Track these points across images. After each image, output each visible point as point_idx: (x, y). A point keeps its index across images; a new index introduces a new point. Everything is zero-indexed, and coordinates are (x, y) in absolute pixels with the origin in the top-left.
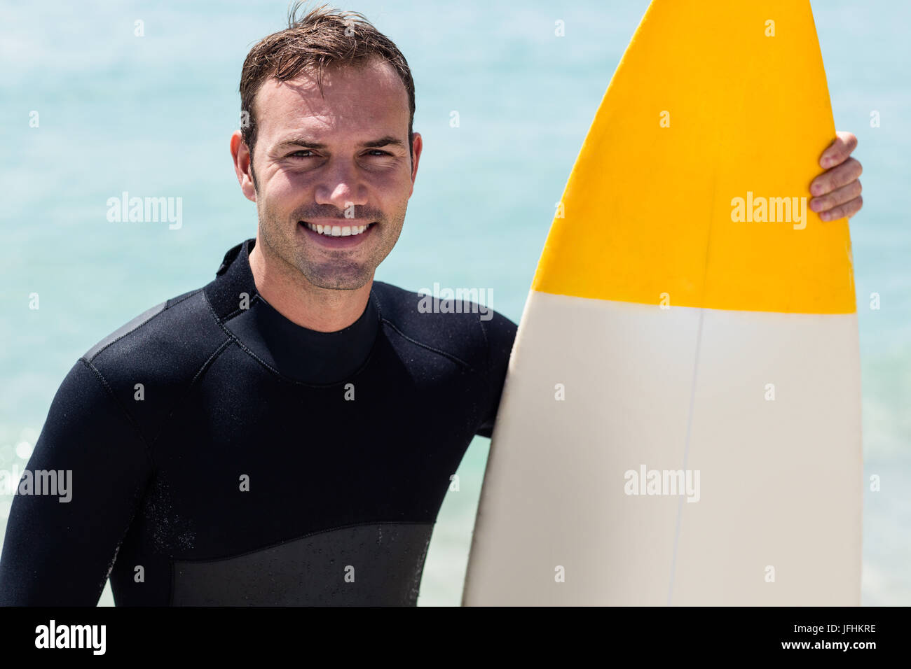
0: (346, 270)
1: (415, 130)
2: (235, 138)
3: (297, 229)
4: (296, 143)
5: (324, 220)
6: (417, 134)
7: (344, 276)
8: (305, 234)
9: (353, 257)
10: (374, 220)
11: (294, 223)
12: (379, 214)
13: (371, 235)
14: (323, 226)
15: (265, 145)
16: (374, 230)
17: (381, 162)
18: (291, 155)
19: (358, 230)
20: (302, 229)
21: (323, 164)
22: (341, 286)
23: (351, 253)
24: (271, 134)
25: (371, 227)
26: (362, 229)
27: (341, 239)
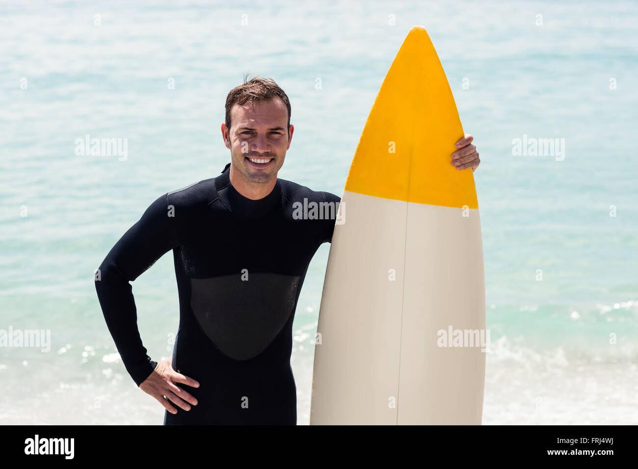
0: (262, 176)
1: (290, 124)
2: (223, 125)
3: (245, 160)
4: (245, 128)
5: (254, 157)
6: (292, 125)
7: (261, 178)
8: (248, 162)
9: (265, 171)
10: (273, 157)
11: (243, 158)
12: (275, 155)
13: (272, 163)
14: (254, 159)
15: (234, 129)
16: (273, 161)
17: (276, 136)
18: (243, 133)
19: (267, 161)
20: (246, 159)
21: (255, 136)
22: (260, 182)
23: (264, 169)
24: (236, 124)
25: (272, 160)
26: (268, 161)
27: (260, 164)
